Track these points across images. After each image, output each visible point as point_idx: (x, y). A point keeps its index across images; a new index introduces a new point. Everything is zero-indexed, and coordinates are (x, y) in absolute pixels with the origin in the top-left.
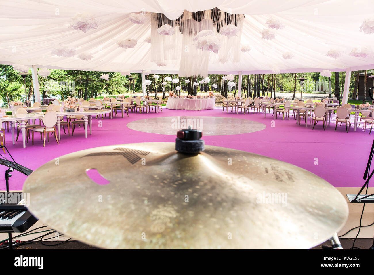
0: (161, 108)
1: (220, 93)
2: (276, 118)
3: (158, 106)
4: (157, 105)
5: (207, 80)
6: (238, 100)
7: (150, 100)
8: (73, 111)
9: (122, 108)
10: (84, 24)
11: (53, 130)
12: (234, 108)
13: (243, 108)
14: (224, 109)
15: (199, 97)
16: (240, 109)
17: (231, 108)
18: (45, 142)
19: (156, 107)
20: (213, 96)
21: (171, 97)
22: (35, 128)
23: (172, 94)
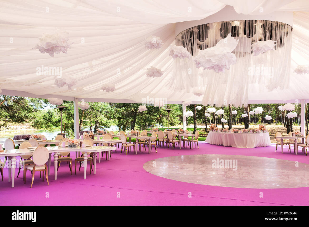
0: (197, 143)
3: (194, 140)
4: (192, 139)
5: (260, 110)
7: (184, 134)
8: (75, 147)
9: (148, 143)
10: (54, 46)
11: (44, 168)
14: (277, 146)
15: (245, 131)
18: (32, 183)
20: (264, 130)
22: (29, 164)
23: (213, 126)
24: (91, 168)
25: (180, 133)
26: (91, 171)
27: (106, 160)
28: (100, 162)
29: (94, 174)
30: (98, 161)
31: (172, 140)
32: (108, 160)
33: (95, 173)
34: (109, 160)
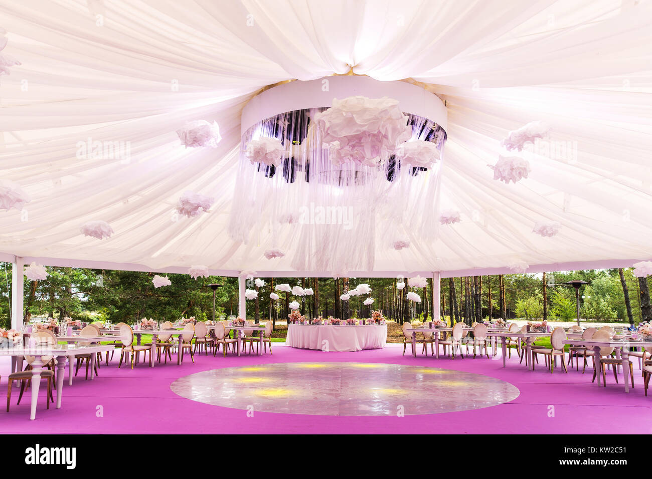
0: (270, 345)
1: (395, 321)
2: (534, 370)
4: (261, 336)
6: (437, 327)
7: (245, 327)
12: (429, 345)
13: (449, 345)
14: (405, 347)
15: (351, 323)
16: (441, 346)
17: (422, 345)
19: (259, 343)
21: (294, 323)
23: (295, 315)
24: (50, 395)
25: (239, 325)
26: (48, 402)
27: (86, 379)
28: (71, 383)
29: (57, 408)
30: (66, 383)
31: (223, 340)
32: (91, 380)
33: (59, 406)
34: (93, 378)
